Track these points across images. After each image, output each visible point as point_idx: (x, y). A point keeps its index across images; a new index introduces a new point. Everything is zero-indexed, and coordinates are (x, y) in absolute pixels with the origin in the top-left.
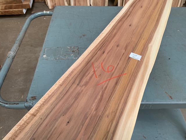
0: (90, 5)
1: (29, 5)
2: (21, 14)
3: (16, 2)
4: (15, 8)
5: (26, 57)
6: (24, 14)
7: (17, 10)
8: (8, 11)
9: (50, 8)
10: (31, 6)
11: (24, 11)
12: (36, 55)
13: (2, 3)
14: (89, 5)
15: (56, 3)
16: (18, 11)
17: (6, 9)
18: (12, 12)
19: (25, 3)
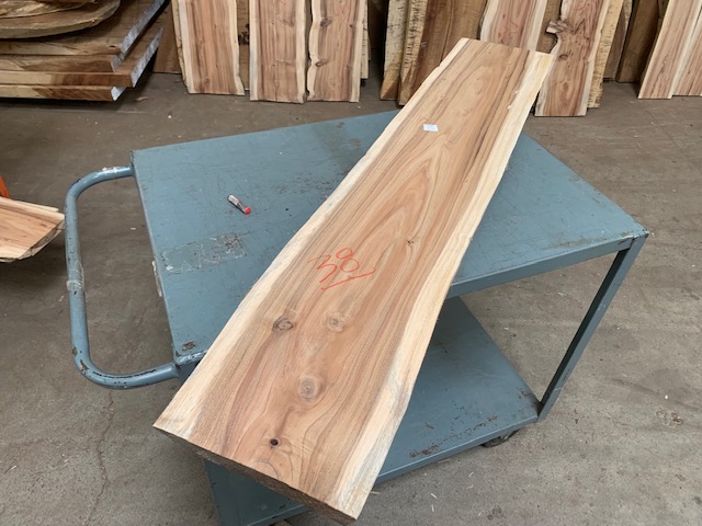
0: (307, 91)
1: (129, 78)
2: (104, 99)
3: (95, 68)
4: (90, 85)
5: (94, 208)
6: (114, 102)
7: (95, 88)
8: (70, 91)
9: (192, 91)
10: (135, 82)
11: (116, 93)
12: (122, 206)
13: (58, 68)
14: (302, 90)
15: (211, 78)
16: (98, 91)
17: (68, 85)
18: (82, 92)
19: (118, 72)
